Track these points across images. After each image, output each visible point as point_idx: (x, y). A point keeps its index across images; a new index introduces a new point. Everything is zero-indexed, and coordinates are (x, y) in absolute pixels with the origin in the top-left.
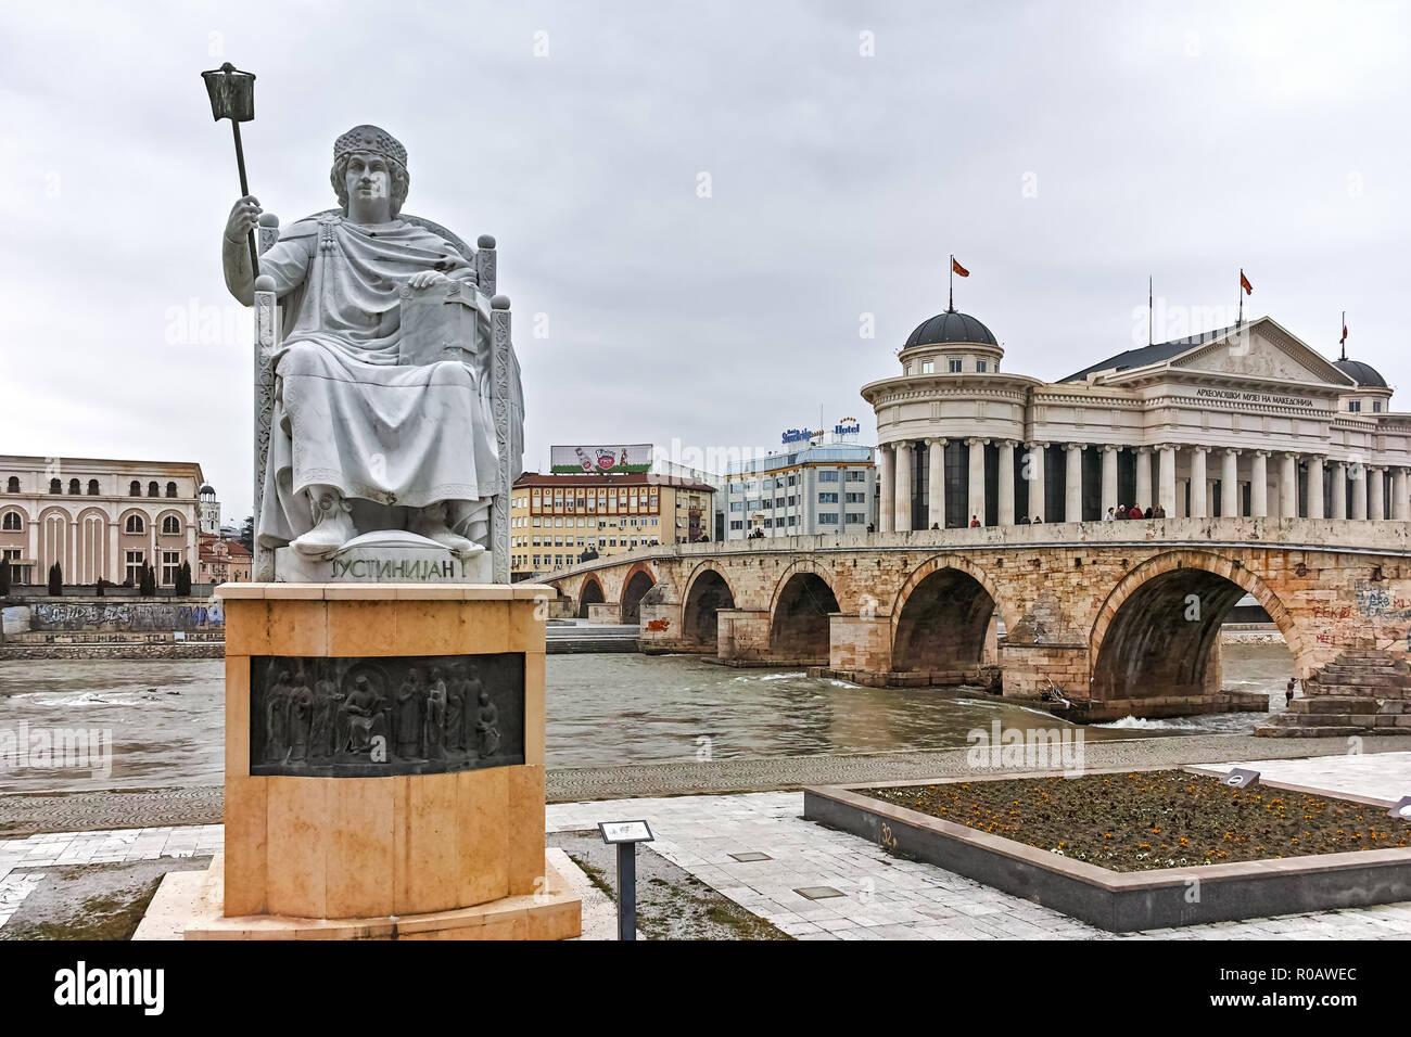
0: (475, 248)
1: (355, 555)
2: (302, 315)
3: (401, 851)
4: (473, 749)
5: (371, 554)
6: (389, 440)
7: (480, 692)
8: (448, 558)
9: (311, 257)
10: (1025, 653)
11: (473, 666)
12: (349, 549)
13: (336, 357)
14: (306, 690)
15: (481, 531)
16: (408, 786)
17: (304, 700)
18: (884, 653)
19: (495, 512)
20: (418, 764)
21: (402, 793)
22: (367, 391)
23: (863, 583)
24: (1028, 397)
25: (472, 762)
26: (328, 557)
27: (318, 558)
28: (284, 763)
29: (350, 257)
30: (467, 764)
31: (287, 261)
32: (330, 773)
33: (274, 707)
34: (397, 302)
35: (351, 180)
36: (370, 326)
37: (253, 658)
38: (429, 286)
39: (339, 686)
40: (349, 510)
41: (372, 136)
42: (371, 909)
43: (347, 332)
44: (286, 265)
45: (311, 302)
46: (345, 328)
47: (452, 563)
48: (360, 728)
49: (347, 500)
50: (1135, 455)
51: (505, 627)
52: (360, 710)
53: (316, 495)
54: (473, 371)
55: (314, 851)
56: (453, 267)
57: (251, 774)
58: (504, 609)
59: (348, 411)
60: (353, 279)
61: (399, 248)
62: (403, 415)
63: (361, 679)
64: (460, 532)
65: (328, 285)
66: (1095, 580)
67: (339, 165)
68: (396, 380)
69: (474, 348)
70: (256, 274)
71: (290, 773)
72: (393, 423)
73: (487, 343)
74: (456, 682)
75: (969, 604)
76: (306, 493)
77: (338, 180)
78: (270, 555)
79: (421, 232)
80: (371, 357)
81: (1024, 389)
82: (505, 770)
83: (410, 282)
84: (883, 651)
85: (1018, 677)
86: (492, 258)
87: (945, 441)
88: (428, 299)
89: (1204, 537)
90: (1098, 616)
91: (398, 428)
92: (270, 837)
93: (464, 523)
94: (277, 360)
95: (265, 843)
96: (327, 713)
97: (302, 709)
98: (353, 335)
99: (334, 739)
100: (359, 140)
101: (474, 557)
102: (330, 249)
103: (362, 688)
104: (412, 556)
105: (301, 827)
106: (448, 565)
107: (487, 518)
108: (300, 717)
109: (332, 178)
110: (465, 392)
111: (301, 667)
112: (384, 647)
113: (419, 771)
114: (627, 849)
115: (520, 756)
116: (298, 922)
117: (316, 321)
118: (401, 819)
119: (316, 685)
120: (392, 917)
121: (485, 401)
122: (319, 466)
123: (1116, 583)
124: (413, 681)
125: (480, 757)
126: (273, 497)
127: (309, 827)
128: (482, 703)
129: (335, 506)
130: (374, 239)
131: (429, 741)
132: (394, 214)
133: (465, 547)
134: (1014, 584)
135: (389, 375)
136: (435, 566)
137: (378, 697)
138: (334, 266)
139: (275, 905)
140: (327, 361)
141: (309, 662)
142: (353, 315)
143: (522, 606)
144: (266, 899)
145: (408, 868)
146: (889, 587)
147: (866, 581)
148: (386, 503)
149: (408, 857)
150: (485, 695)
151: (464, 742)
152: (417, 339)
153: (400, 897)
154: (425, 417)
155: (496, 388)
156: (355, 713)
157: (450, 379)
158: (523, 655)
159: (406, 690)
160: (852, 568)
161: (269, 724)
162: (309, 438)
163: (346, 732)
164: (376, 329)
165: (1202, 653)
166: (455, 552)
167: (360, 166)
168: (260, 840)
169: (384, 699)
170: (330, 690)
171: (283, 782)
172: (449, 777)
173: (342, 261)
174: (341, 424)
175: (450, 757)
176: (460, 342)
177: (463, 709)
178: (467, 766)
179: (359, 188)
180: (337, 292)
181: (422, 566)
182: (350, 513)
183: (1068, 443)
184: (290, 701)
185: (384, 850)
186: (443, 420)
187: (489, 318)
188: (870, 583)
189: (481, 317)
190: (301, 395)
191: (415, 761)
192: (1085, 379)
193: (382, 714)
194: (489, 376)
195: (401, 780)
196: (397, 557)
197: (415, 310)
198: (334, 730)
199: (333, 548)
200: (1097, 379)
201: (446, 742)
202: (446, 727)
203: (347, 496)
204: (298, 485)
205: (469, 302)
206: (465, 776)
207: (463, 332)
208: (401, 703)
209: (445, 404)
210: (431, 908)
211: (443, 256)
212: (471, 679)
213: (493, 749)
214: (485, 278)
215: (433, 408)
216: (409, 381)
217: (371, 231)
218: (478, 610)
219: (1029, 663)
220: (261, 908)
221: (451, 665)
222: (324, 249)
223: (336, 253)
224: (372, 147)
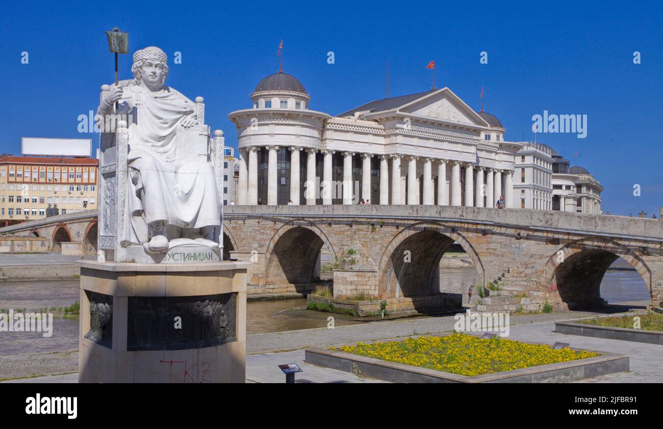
1: (174, 251)
5: (181, 250)
6: (183, 198)
7: (221, 310)
8: (211, 251)
10: (346, 274)
14: (152, 311)
16: (198, 353)
17: (151, 316)
18: (262, 274)
20: (201, 343)
21: (196, 355)
22: (172, 176)
23: (249, 234)
24: (324, 125)
25: (219, 341)
26: (163, 252)
28: (142, 344)
29: (149, 109)
33: (137, 320)
35: (146, 71)
36: (159, 141)
37: (129, 298)
38: (191, 126)
46: (149, 142)
50: (380, 159)
57: (128, 350)
60: (151, 119)
61: (167, 104)
62: (188, 187)
65: (140, 122)
66: (382, 235)
67: (139, 63)
68: (181, 170)
71: (146, 349)
72: (185, 191)
74: (214, 307)
75: (309, 246)
81: (322, 120)
83: (182, 124)
84: (261, 272)
85: (342, 287)
87: (277, 148)
88: (192, 133)
89: (438, 215)
90: (383, 255)
91: (187, 193)
97: (151, 320)
98: (153, 145)
100: (150, 54)
102: (139, 104)
106: (210, 255)
108: (149, 324)
111: (149, 302)
113: (202, 346)
114: (291, 376)
115: (235, 338)
119: (157, 308)
123: (392, 238)
124: (198, 307)
125: (222, 338)
128: (222, 315)
129: (161, 228)
130: (157, 99)
133: (218, 247)
134: (338, 236)
136: (206, 255)
138: (142, 112)
142: (153, 137)
146: (265, 237)
147: (251, 232)
148: (183, 226)
150: (223, 312)
151: (216, 332)
152: (185, 150)
154: (197, 187)
158: (237, 293)
159: (195, 311)
160: (242, 225)
161: (135, 327)
162: (155, 199)
164: (162, 143)
165: (432, 273)
167: (150, 66)
171: (142, 352)
172: (213, 348)
173: (145, 111)
176: (206, 153)
177: (217, 318)
178: (218, 343)
179: (150, 76)
181: (201, 255)
183: (345, 151)
186: (206, 190)
188: (253, 234)
192: (353, 115)
195: (195, 350)
196: (192, 251)
199: (164, 248)
200: (360, 116)
203: (170, 224)
205: (209, 134)
207: (207, 148)
208: (194, 317)
209: (206, 183)
212: (219, 305)
213: (226, 335)
216: (188, 171)
217: (155, 96)
219: (348, 280)
222: (136, 105)
223: (142, 106)
224: (156, 57)
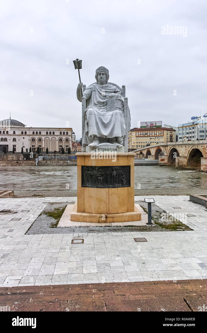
0: (121, 88)
1: (99, 147)
2: (90, 103)
3: (108, 202)
4: (121, 184)
5: (102, 147)
6: (105, 126)
7: (122, 173)
8: (116, 148)
9: (92, 92)
11: (121, 168)
12: (98, 146)
13: (96, 111)
14: (91, 172)
15: (122, 142)
16: (109, 190)
17: (91, 174)
19: (125, 139)
20: (111, 186)
21: (108, 191)
22: (101, 117)
25: (121, 186)
26: (95, 148)
27: (93, 148)
28: (87, 185)
29: (99, 92)
30: (119, 186)
31: (87, 93)
32: (95, 187)
33: (85, 175)
34: (107, 99)
35: (99, 77)
36: (102, 104)
37: (82, 166)
38: (113, 96)
39: (97, 171)
40: (98, 139)
41: (102, 68)
42: (102, 212)
43: (98, 106)
44: (87, 94)
45: (92, 100)
46: (98, 105)
47: (117, 149)
48: (100, 179)
49: (98, 137)
51: (127, 161)
52: (100, 176)
53: (92, 136)
54: (121, 112)
55: (92, 201)
56: (117, 92)
57: (82, 187)
58: (127, 157)
59: (98, 121)
60: (99, 96)
61: (107, 89)
62: (108, 121)
63: (100, 170)
64: (118, 143)
65: (95, 97)
67: (97, 74)
68: (107, 115)
69: (121, 108)
70: (82, 96)
71: (88, 187)
72: (106, 123)
73: (123, 106)
74: (117, 171)
76: (91, 136)
77: (96, 77)
78: (85, 147)
79: (111, 86)
80: (102, 110)
82: (127, 188)
83: (109, 96)
86: (125, 89)
88: (112, 99)
91: (107, 123)
92: (85, 198)
93: (119, 141)
94: (86, 112)
95: (84, 199)
96: (94, 176)
97: (90, 175)
98: (99, 106)
99: (96, 181)
100: (100, 69)
101: (121, 147)
102: (95, 90)
103: (101, 172)
104: (109, 147)
105: (90, 197)
106: (116, 149)
107: (123, 140)
108: (90, 177)
109: (95, 77)
110: (119, 116)
111: (90, 168)
112: (105, 164)
113: (111, 187)
114: (150, 204)
115: (129, 185)
116: (90, 214)
117: (93, 104)
118: (108, 196)
119: (93, 171)
120: (106, 214)
121: (123, 118)
122: (93, 131)
124: (110, 171)
125: (122, 185)
126: (85, 136)
127: (91, 197)
128: (122, 175)
129: (96, 138)
130: (103, 88)
131: (112, 182)
132: (106, 82)
133: (119, 146)
135: (105, 114)
136: (114, 149)
137: (103, 174)
138: (96, 93)
139: (86, 211)
140: (94, 112)
141: (91, 167)
142: (99, 102)
143: (129, 157)
144: (84, 210)
145: (109, 205)
148: (105, 138)
149: (109, 203)
150: (123, 174)
151: (119, 182)
152: (111, 106)
153: (108, 210)
154: (112, 121)
155: (125, 115)
156: (99, 176)
157: (116, 114)
158: (130, 166)
159: (108, 172)
161: (85, 178)
162: (91, 126)
163: (98, 180)
164: (103, 105)
166: (117, 147)
167: (100, 74)
168: (83, 199)
169: (105, 174)
170: (95, 172)
171: (87, 188)
172: (116, 189)
173: (97, 92)
174: (97, 123)
175: (116, 185)
176: (118, 107)
177: (119, 176)
178: (119, 187)
179: (100, 78)
180: (96, 98)
181: (111, 149)
182: (98, 140)
184: (88, 174)
185: (105, 202)
186: (115, 122)
187: (124, 101)
189: (122, 101)
190: (90, 118)
191: (110, 185)
193: (104, 177)
194: (124, 113)
195: (108, 189)
196: (107, 147)
197: (110, 101)
198: (96, 179)
199: (96, 146)
201: (116, 182)
202: (116, 179)
203: (98, 136)
204: (89, 135)
205: (120, 99)
206: (119, 189)
207: (119, 105)
208: (108, 175)
209: (115, 119)
210: (113, 213)
211: (115, 90)
212: (120, 171)
213: (124, 184)
214: (123, 94)
215: (113, 120)
216: (109, 115)
217: (102, 86)
218: (122, 157)
220: (83, 211)
221: (117, 168)
222: (94, 91)
223: (96, 91)
224: (102, 71)
